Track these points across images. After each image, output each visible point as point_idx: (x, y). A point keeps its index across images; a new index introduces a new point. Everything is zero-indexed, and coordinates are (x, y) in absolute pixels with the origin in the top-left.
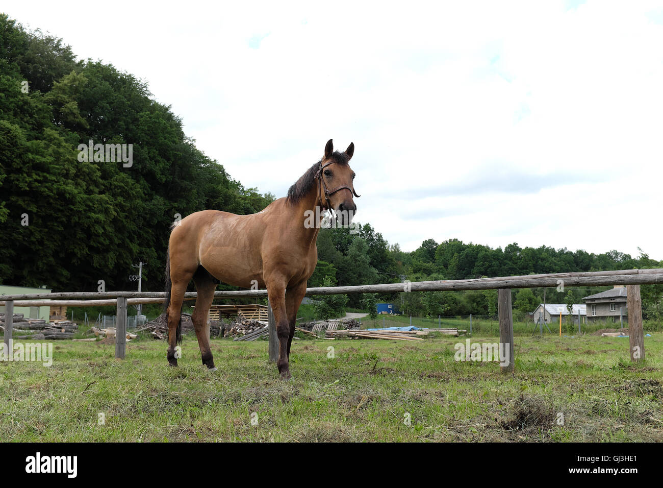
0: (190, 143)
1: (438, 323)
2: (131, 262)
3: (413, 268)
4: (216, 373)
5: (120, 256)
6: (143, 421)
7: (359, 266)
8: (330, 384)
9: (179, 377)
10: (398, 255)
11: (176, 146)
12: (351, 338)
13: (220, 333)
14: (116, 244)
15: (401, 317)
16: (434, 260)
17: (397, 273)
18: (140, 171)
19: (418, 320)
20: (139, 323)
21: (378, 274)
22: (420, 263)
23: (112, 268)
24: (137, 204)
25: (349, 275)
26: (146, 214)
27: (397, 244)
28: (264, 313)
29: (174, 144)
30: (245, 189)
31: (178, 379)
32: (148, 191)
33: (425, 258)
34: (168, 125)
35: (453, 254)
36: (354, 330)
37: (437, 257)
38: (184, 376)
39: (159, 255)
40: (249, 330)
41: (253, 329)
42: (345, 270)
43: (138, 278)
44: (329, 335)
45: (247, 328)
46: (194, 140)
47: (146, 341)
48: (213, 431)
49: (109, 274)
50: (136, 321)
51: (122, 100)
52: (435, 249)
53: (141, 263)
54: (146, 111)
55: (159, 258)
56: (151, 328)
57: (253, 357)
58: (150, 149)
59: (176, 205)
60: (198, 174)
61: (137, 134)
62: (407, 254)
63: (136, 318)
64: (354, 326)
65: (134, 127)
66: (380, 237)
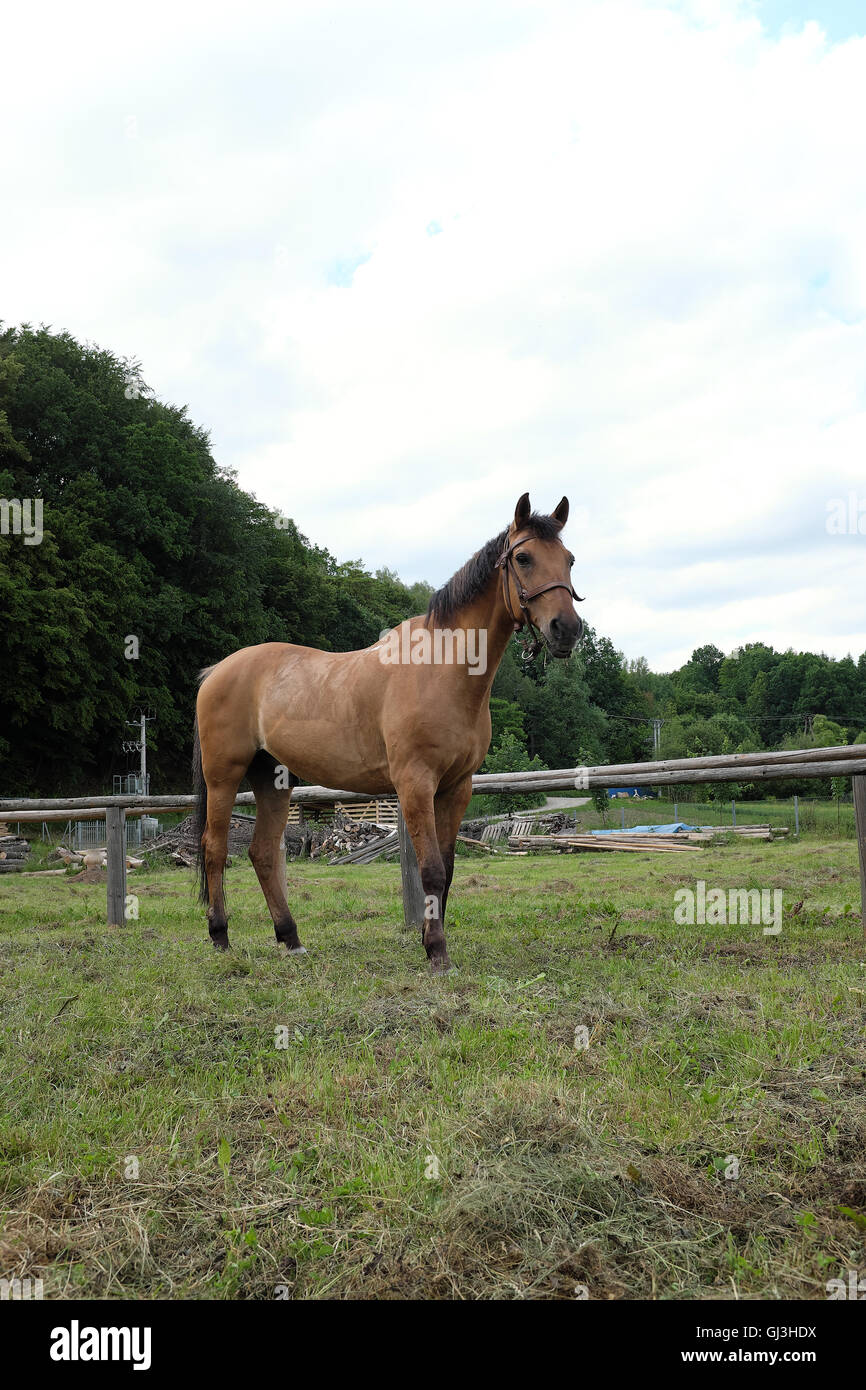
0: (226, 478)
1: (731, 812)
2: (125, 716)
3: (675, 705)
4: (304, 959)
5: (103, 705)
6: (175, 1083)
7: (569, 704)
8: (528, 983)
9: (234, 973)
10: (645, 679)
11: (201, 486)
12: (559, 851)
13: (303, 849)
14: (94, 682)
15: (656, 803)
16: (717, 686)
17: (645, 716)
18: (134, 538)
19: (690, 808)
20: (146, 834)
21: (608, 719)
22: (690, 694)
23: (86, 728)
24: (131, 602)
25: (548, 723)
26: (149, 621)
27: (643, 658)
28: (386, 807)
29: (196, 483)
30: (338, 564)
31: (233, 979)
32: (149, 577)
33: (699, 684)
34: (182, 446)
35: (754, 674)
36: (565, 835)
37: (722, 680)
38: (244, 973)
39: (177, 700)
40: (358, 842)
41: (367, 840)
42: (540, 714)
43: (140, 747)
44: (515, 847)
45: (355, 838)
46: (234, 472)
47: (162, 871)
48: (311, 1107)
49: (82, 741)
50: (139, 830)
51: (91, 402)
52: (719, 665)
53: (143, 717)
54: (138, 422)
55: (177, 705)
56: (170, 844)
57: (373, 915)
58: (151, 494)
59: (205, 601)
60: (246, 540)
61: (123, 468)
62: (662, 678)
63: (139, 826)
64: (564, 826)
65: (117, 454)
66: (607, 645)
